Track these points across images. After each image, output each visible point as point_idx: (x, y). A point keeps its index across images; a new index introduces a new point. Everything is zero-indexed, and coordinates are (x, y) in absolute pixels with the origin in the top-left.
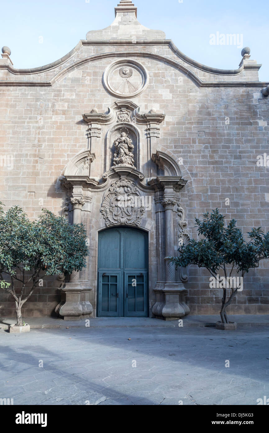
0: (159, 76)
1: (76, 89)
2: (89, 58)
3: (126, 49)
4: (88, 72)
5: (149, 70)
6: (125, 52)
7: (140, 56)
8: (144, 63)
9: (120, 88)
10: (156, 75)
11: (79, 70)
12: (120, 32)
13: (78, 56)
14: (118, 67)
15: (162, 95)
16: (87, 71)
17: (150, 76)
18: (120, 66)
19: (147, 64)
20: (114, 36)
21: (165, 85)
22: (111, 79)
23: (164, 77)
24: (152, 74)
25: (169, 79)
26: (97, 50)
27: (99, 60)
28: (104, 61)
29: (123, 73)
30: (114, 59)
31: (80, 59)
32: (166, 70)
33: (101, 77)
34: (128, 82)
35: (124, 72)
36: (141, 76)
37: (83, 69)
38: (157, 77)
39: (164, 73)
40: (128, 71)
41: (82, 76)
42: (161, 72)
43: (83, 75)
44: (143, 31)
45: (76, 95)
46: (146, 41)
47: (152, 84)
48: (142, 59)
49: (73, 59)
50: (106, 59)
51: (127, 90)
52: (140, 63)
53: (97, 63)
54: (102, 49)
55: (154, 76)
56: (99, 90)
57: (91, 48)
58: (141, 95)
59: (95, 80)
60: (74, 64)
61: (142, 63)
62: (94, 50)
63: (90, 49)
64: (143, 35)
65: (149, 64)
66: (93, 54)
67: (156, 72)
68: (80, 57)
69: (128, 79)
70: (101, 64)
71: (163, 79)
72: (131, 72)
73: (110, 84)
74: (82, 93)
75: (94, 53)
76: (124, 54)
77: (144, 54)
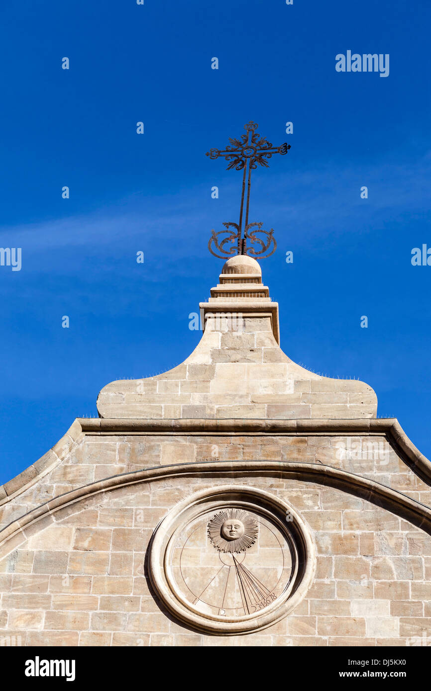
0: (353, 550)
1: (50, 596)
2: (102, 484)
3: (235, 449)
4: (96, 533)
5: (315, 527)
6: (231, 464)
7: (284, 477)
8: (297, 501)
9: (209, 592)
10: (342, 545)
11: (64, 523)
12: (216, 386)
13: (65, 474)
14: (205, 512)
15: (362, 623)
16: (94, 528)
17: (320, 550)
18: (212, 509)
19: (310, 503)
20: (196, 400)
21: (375, 582)
22: (180, 555)
23: (369, 552)
24: (327, 542)
25: (389, 560)
26: (133, 450)
27: (140, 486)
28: (157, 489)
29: (223, 536)
30: (192, 485)
31: (71, 482)
32: (379, 527)
33: (144, 552)
34: (239, 567)
35: (226, 530)
36: (286, 547)
37: (79, 519)
38: (345, 552)
39: (371, 537)
40: (242, 529)
41: (75, 548)
42: (358, 532)
43: (77, 541)
44: (298, 383)
45: (50, 617)
46: (306, 423)
47: (327, 581)
48: (292, 487)
49: (48, 483)
50: (162, 483)
51: (235, 598)
52: (285, 502)
53: (130, 497)
54: (151, 448)
55: (336, 551)
56: (133, 601)
57: (114, 442)
58: (287, 622)
59: (120, 562)
60: (48, 506)
61: (291, 499)
62: (122, 450)
63: (108, 447)
64: (298, 399)
65: (315, 502)
66: (117, 467)
67: (343, 533)
68: (70, 477)
69: (240, 557)
70: (147, 503)
71: (368, 560)
72: (252, 531)
73: (176, 574)
74: (70, 613)
75: (121, 460)
76: (228, 469)
77: (297, 469)
